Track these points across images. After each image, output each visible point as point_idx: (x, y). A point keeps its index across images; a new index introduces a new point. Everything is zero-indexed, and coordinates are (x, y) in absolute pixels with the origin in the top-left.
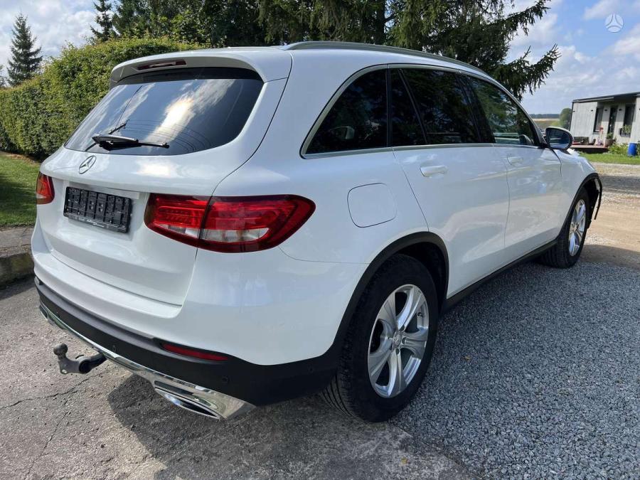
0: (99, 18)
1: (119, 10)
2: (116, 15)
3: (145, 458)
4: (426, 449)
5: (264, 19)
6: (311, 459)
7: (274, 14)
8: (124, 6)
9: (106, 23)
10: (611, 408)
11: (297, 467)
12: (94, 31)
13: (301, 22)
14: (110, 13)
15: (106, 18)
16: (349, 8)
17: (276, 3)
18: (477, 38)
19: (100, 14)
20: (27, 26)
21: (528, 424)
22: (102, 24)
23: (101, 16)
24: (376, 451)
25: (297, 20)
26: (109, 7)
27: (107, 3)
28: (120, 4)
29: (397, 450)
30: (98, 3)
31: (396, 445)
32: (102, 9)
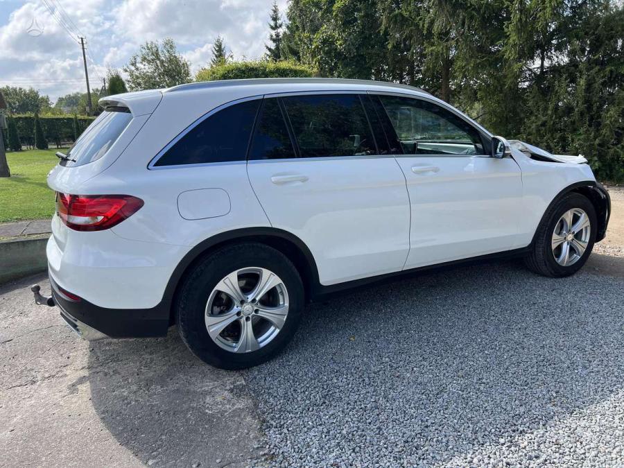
0: (272, 36)
1: (288, 27)
2: (285, 32)
3: (83, 368)
5: (386, 28)
6: (167, 386)
7: (395, 22)
9: (276, 40)
11: (157, 389)
12: (267, 47)
14: (281, 31)
15: (277, 35)
17: (397, 11)
19: (273, 33)
20: (223, 47)
22: (274, 41)
26: (281, 26)
27: (279, 22)
28: (289, 22)
29: (226, 390)
30: (272, 23)
31: (228, 388)
32: (275, 28)
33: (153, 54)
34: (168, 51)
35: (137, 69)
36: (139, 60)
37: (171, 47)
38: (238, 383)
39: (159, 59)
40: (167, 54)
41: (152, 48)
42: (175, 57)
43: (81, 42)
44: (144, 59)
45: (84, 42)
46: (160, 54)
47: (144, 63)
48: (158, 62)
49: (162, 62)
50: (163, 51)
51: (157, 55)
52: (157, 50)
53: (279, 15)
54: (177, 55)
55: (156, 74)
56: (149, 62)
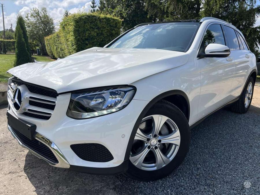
0: (92, 11)
1: (99, 7)
2: (98, 9)
4: (124, 191)
5: (147, 8)
6: (70, 187)
7: (151, 6)
8: (101, 6)
10: (233, 189)
11: (64, 189)
13: (162, 9)
16: (182, 3)
17: (152, 2)
18: (241, 16)
19: (92, 9)
21: (182, 189)
23: (93, 10)
24: (101, 188)
25: (161, 9)
26: (96, 7)
27: (95, 5)
28: (99, 5)
29: (111, 189)
30: (92, 5)
31: (111, 187)
32: (93, 7)
33: (36, 13)
34: (44, 13)
35: (28, 20)
36: (29, 15)
37: (45, 11)
38: (117, 183)
39: (39, 16)
40: (43, 14)
41: (36, 11)
42: (47, 16)
43: (1, 6)
44: (32, 15)
45: (3, 6)
46: (40, 13)
47: (32, 17)
48: (39, 17)
49: (40, 17)
50: (41, 13)
51: (38, 14)
52: (39, 12)
53: (95, 2)
54: (48, 14)
55: (37, 23)
56: (34, 17)
